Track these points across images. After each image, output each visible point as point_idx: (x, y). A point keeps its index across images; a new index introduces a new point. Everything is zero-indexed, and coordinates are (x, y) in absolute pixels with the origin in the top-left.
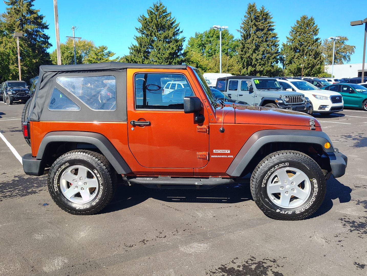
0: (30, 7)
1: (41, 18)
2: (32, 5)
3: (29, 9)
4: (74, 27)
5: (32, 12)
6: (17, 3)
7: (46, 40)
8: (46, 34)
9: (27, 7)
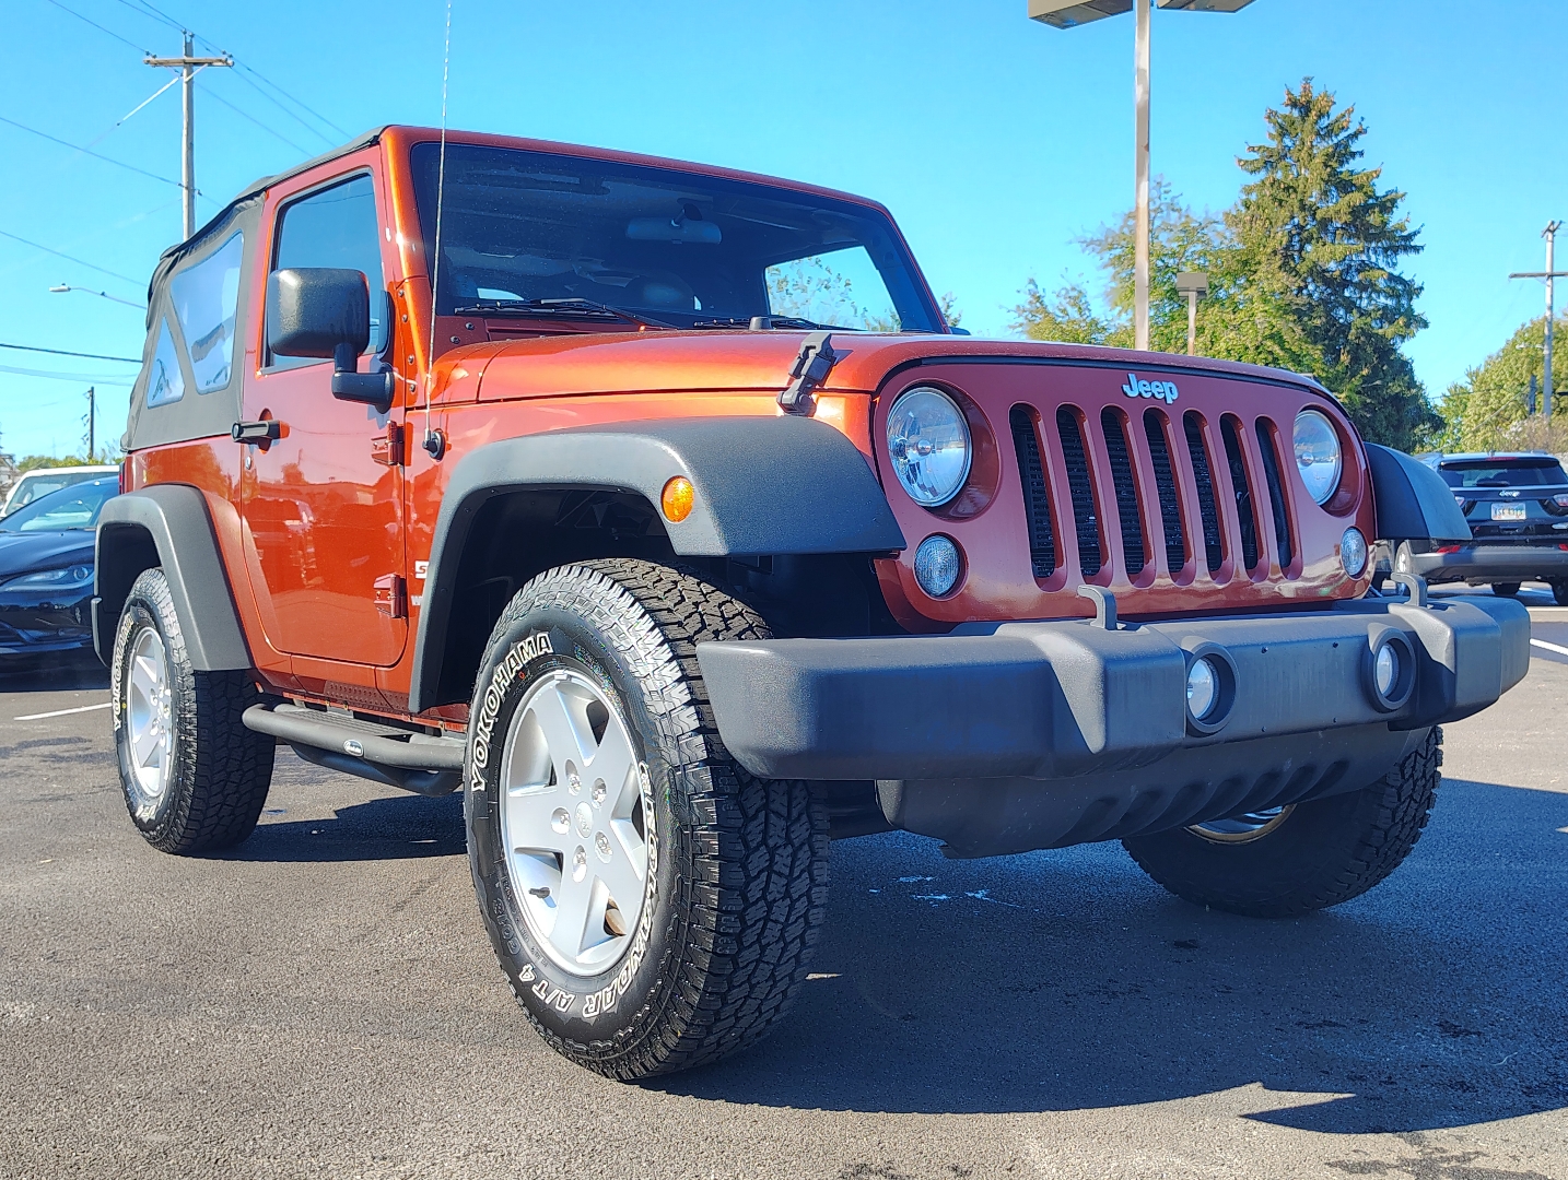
0: (1341, 163)
1: (1387, 205)
2: (1353, 155)
3: (1334, 173)
4: (1555, 226)
5: (1345, 186)
6: (1288, 156)
7: (1404, 302)
8: (1403, 276)
9: (1326, 166)
